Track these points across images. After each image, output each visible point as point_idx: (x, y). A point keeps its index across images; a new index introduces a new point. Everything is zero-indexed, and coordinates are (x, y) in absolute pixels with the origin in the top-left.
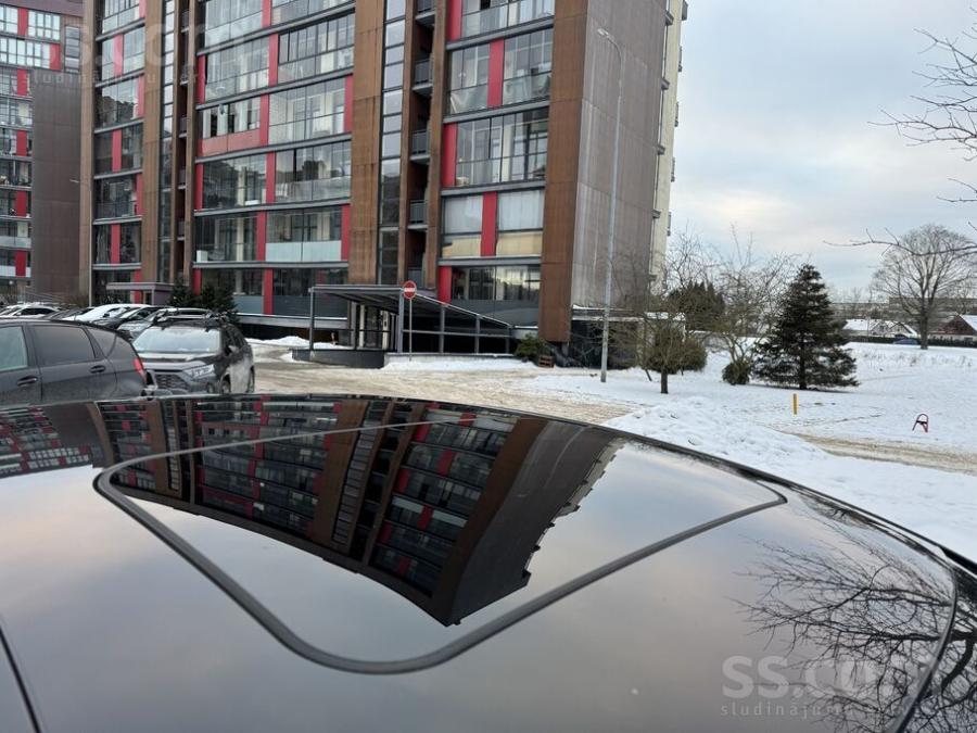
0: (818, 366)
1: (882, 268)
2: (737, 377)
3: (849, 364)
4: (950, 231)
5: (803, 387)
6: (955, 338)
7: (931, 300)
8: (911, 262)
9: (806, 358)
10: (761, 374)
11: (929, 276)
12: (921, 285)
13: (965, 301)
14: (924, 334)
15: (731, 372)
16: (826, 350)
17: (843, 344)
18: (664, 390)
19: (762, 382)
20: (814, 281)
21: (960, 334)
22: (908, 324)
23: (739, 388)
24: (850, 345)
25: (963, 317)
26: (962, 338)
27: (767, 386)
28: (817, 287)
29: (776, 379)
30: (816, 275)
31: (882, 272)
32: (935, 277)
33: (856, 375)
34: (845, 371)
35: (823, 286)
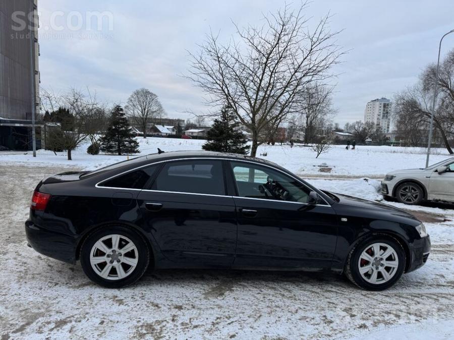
0: (125, 146)
1: (127, 104)
2: (95, 152)
3: (137, 145)
4: (151, 91)
5: (120, 154)
6: (154, 134)
7: (146, 119)
8: (138, 103)
9: (120, 142)
10: (103, 150)
11: (145, 109)
12: (142, 112)
13: (155, 119)
14: (145, 132)
15: (92, 150)
16: (127, 139)
17: (134, 137)
18: (70, 158)
19: (104, 153)
20: (121, 112)
21: (155, 132)
22: (136, 128)
23: (95, 157)
24: (136, 137)
25: (156, 126)
26: (156, 133)
27: (106, 155)
28: (122, 115)
29: (109, 151)
30: (122, 110)
31: (128, 106)
32: (146, 110)
33: (139, 149)
34: (135, 147)
35: (124, 114)
